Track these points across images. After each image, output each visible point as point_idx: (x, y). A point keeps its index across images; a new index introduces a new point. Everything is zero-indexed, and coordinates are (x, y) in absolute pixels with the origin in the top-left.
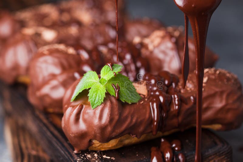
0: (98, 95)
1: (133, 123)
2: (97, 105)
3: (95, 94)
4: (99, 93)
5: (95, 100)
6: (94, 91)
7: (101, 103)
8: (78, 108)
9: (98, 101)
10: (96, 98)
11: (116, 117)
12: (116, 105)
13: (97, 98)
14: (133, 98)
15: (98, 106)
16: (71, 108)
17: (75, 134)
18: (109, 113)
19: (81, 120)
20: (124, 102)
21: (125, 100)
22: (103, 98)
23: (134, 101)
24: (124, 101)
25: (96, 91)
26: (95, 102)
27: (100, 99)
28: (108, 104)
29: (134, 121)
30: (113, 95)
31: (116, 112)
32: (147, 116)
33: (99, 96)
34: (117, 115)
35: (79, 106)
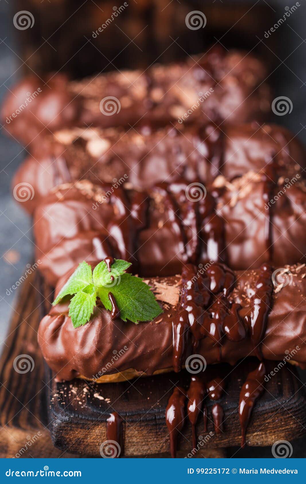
0: (82, 309)
1: (137, 355)
2: (80, 323)
3: (79, 307)
4: (85, 305)
5: (78, 316)
6: (77, 302)
7: (85, 322)
8: (57, 321)
9: (82, 318)
10: (79, 312)
11: (108, 346)
12: (111, 326)
13: (81, 312)
14: (144, 313)
15: (82, 325)
16: (49, 317)
17: (51, 359)
18: (96, 340)
19: (59, 340)
20: (125, 321)
21: (129, 318)
22: (89, 315)
23: (145, 319)
24: (127, 319)
25: (81, 301)
26: (78, 319)
27: (85, 315)
28: (97, 323)
29: (139, 351)
30: (108, 310)
31: (108, 338)
32: (164, 343)
33: (84, 311)
34: (109, 343)
35: (59, 318)
